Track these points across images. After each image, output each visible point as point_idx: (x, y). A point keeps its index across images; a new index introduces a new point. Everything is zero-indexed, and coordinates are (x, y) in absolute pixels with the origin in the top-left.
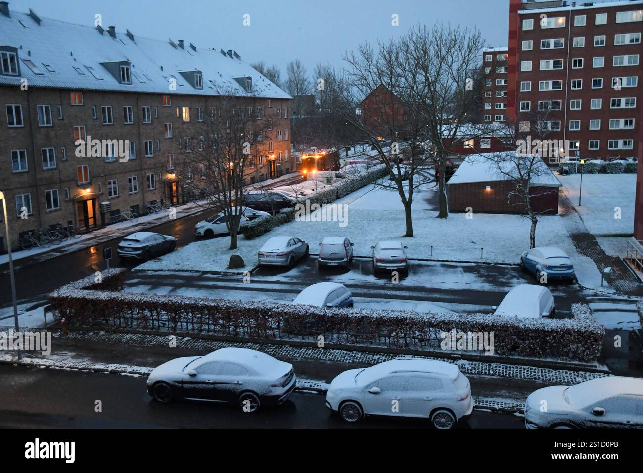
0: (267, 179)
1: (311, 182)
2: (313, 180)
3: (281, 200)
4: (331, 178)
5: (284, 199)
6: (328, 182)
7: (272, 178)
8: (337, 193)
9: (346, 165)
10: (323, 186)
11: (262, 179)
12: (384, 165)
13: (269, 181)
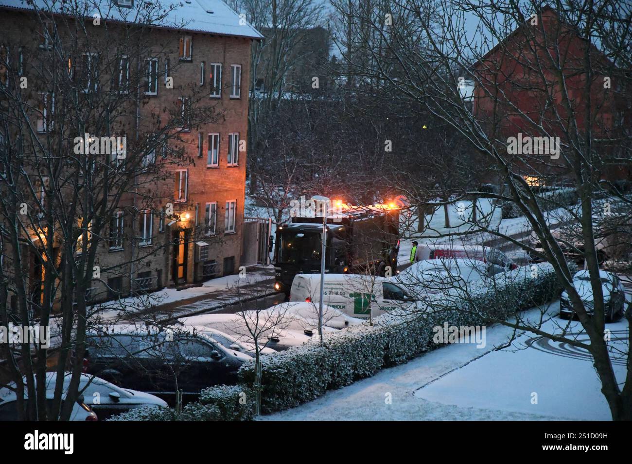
0: (160, 288)
1: (304, 305)
2: (309, 299)
3: (210, 359)
4: (370, 296)
5: (214, 356)
6: (356, 312)
7: (178, 284)
8: (387, 348)
9: (418, 260)
10: (342, 323)
11: (145, 287)
12: (548, 267)
13: (170, 295)
